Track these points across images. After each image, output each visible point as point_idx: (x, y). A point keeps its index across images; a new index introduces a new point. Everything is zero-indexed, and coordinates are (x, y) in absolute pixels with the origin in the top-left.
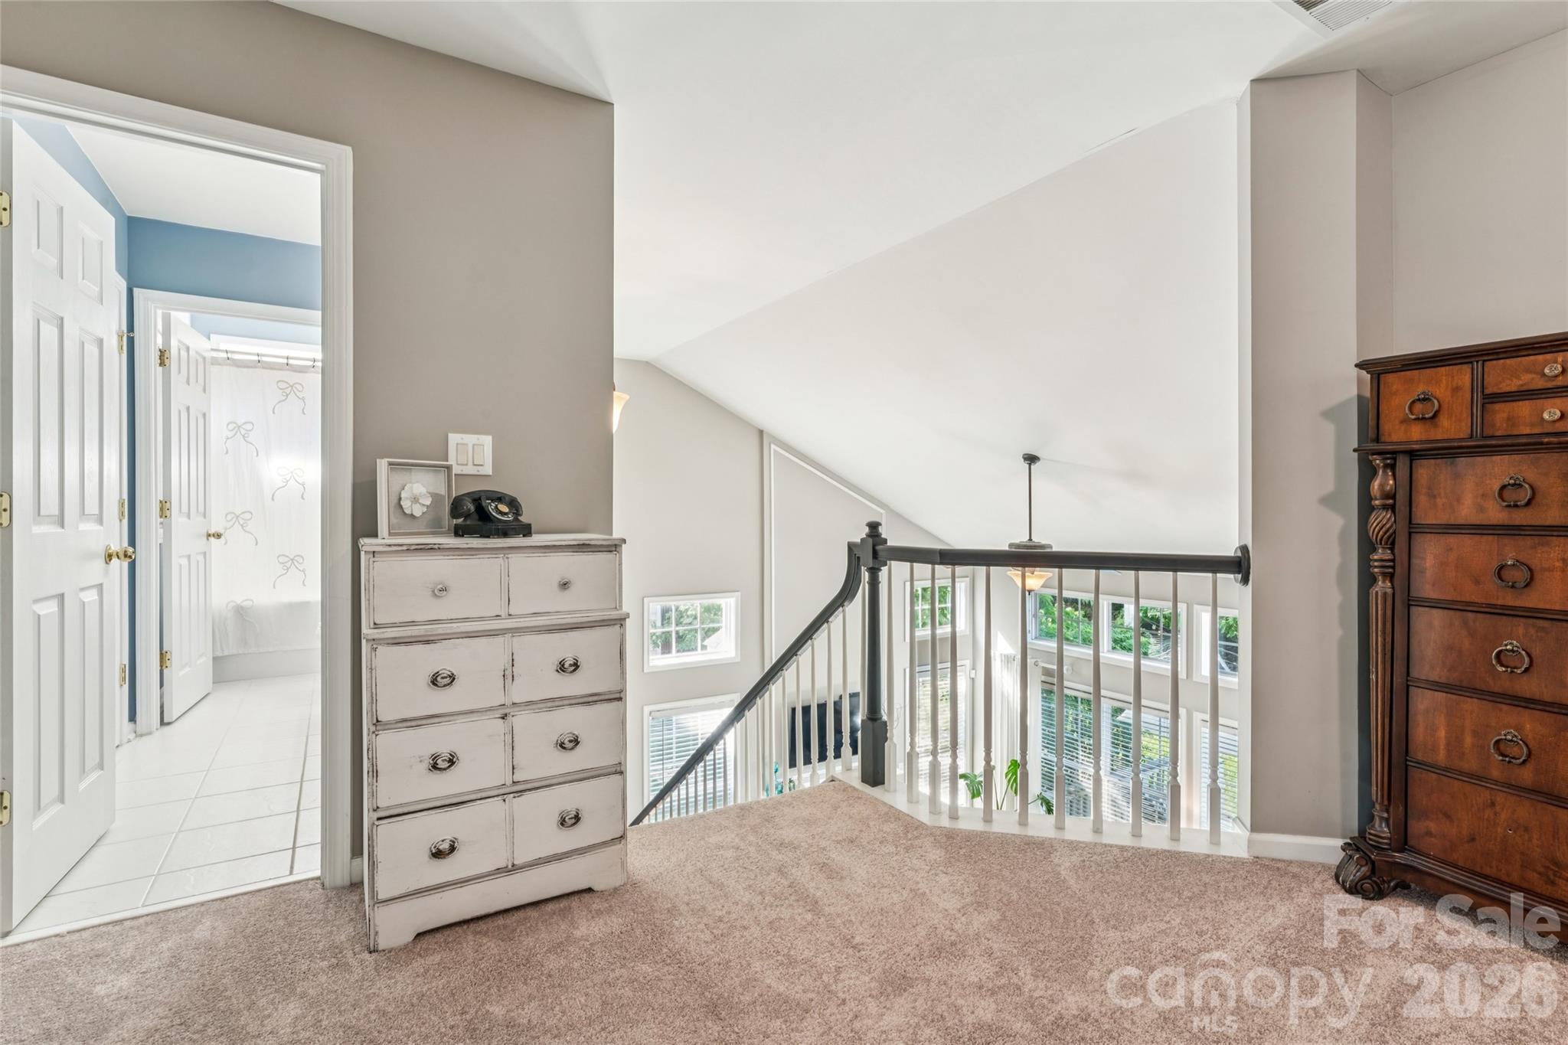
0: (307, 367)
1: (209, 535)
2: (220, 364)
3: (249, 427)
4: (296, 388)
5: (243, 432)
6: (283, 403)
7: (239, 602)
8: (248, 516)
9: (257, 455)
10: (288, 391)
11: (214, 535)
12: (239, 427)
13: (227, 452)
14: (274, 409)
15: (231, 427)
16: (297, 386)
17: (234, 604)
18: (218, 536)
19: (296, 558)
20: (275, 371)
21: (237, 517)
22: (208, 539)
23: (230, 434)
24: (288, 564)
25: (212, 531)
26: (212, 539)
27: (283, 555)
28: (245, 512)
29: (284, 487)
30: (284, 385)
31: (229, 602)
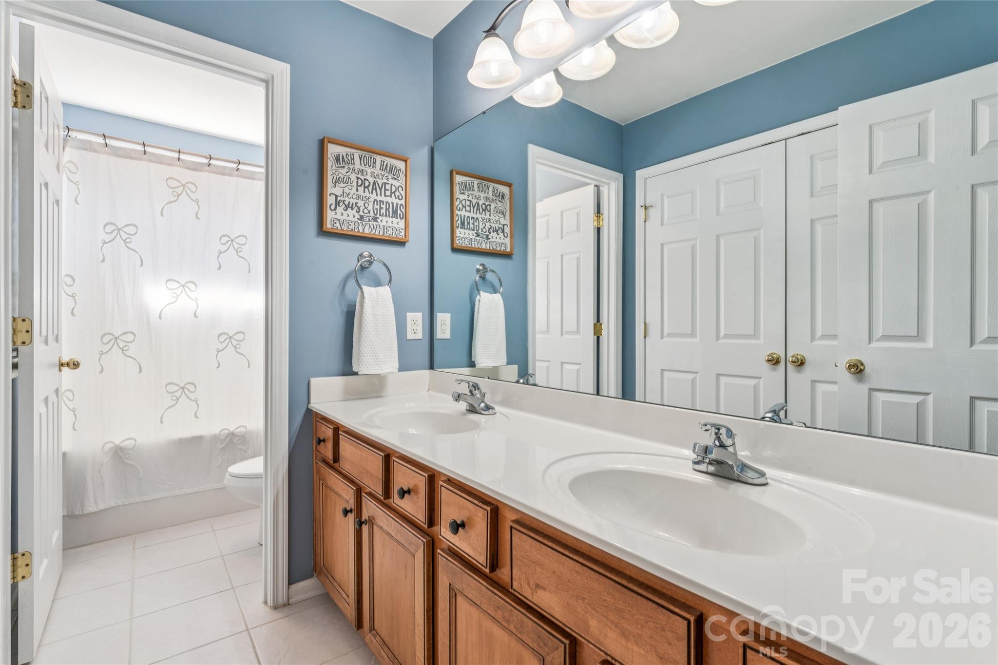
0: (202, 164)
1: (62, 365)
2: (96, 151)
3: (131, 230)
4: (187, 187)
5: (124, 236)
6: (173, 204)
7: (117, 443)
8: (130, 337)
9: (142, 265)
10: (180, 190)
11: (68, 365)
12: (119, 230)
13: (103, 260)
14: (162, 210)
15: (109, 228)
16: (189, 185)
17: (113, 445)
18: (76, 365)
19: (187, 386)
20: (163, 166)
21: (116, 338)
22: (60, 370)
23: (108, 238)
24: (178, 394)
25: (65, 360)
26: (65, 369)
27: (172, 383)
28: (126, 333)
29: (175, 302)
30: (174, 184)
31: (105, 444)
